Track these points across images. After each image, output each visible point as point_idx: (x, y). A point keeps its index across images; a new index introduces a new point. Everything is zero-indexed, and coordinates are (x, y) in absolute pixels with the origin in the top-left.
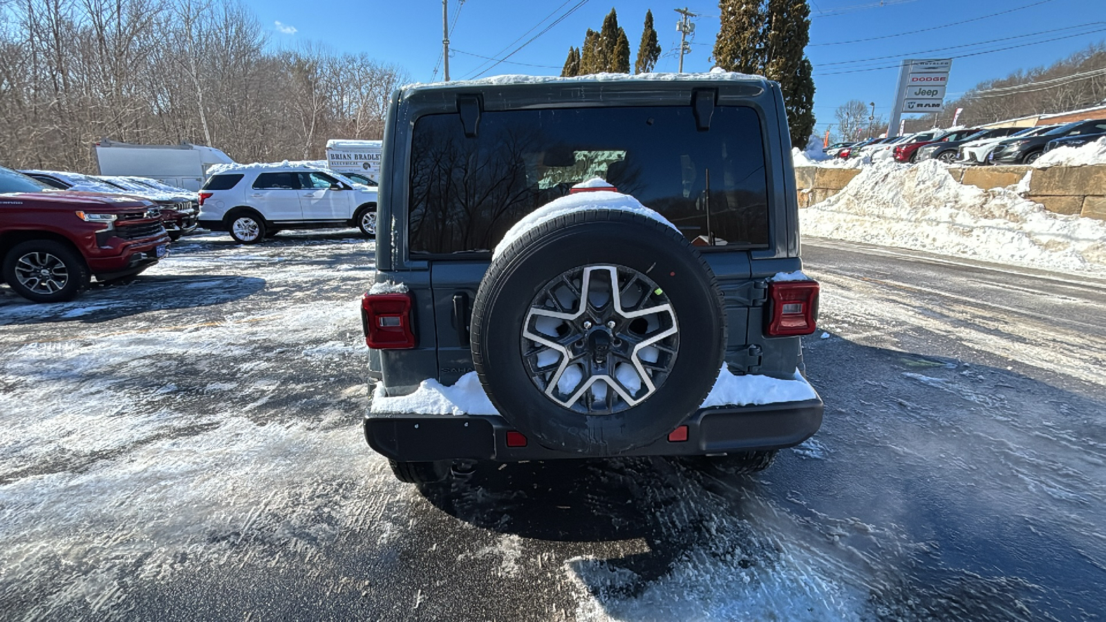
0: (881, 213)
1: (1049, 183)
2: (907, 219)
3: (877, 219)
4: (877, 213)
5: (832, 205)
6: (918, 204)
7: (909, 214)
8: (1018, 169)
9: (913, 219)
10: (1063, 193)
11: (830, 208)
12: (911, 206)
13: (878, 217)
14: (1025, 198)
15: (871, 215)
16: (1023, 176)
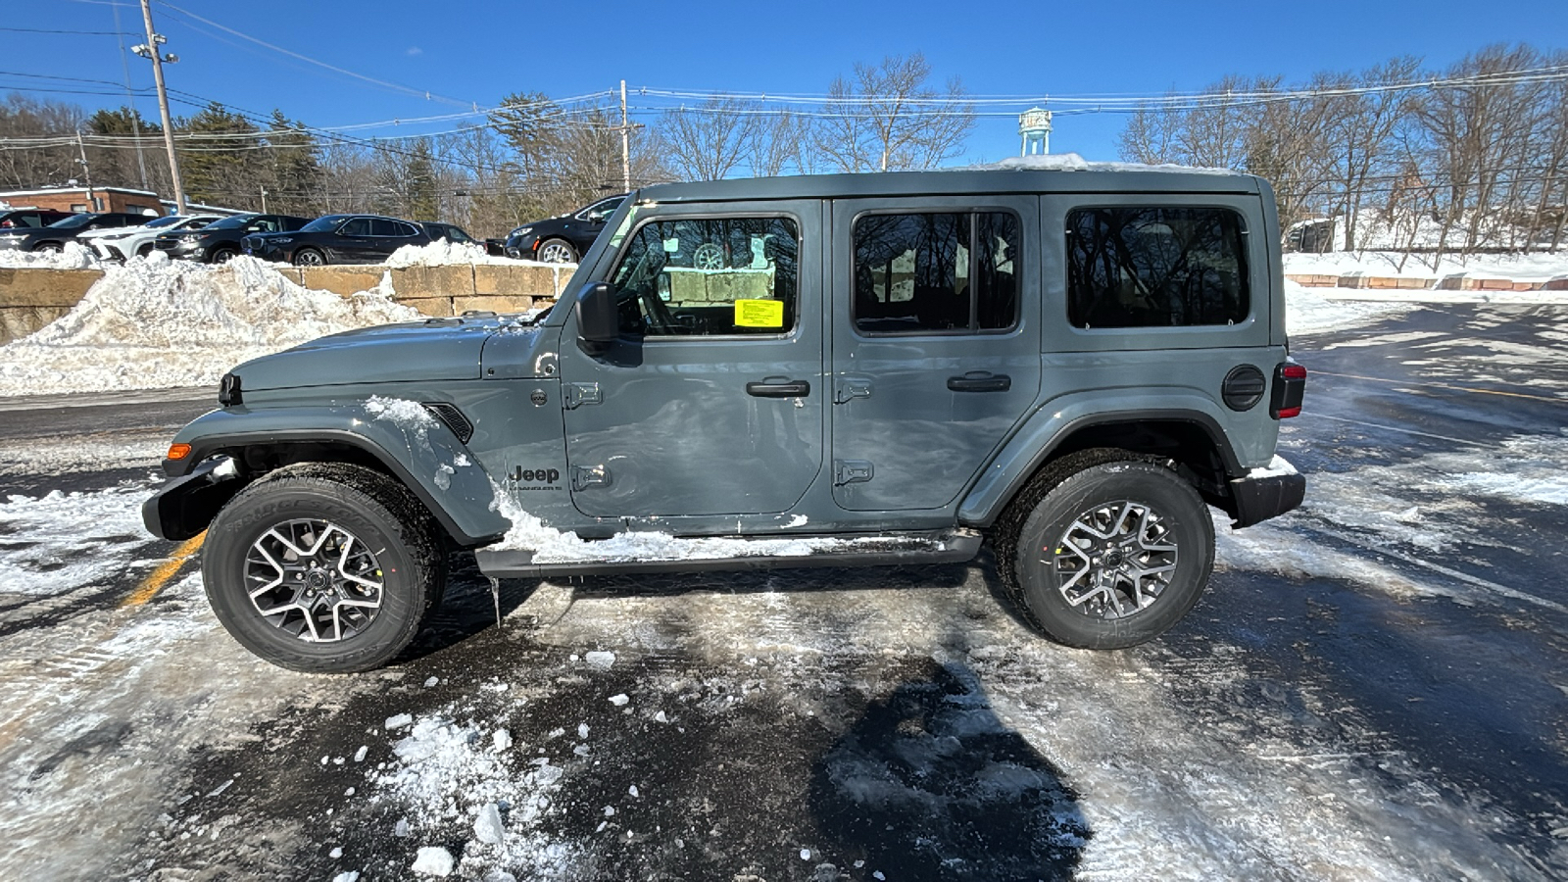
0: (202, 338)
1: (413, 284)
2: (254, 343)
3: (197, 349)
4: (193, 339)
5: (70, 335)
6: (262, 318)
7: (253, 334)
8: (372, 269)
9: (264, 340)
10: (430, 295)
11: (67, 341)
12: (252, 323)
13: (198, 344)
14: (393, 301)
15: (183, 342)
16: (381, 277)
